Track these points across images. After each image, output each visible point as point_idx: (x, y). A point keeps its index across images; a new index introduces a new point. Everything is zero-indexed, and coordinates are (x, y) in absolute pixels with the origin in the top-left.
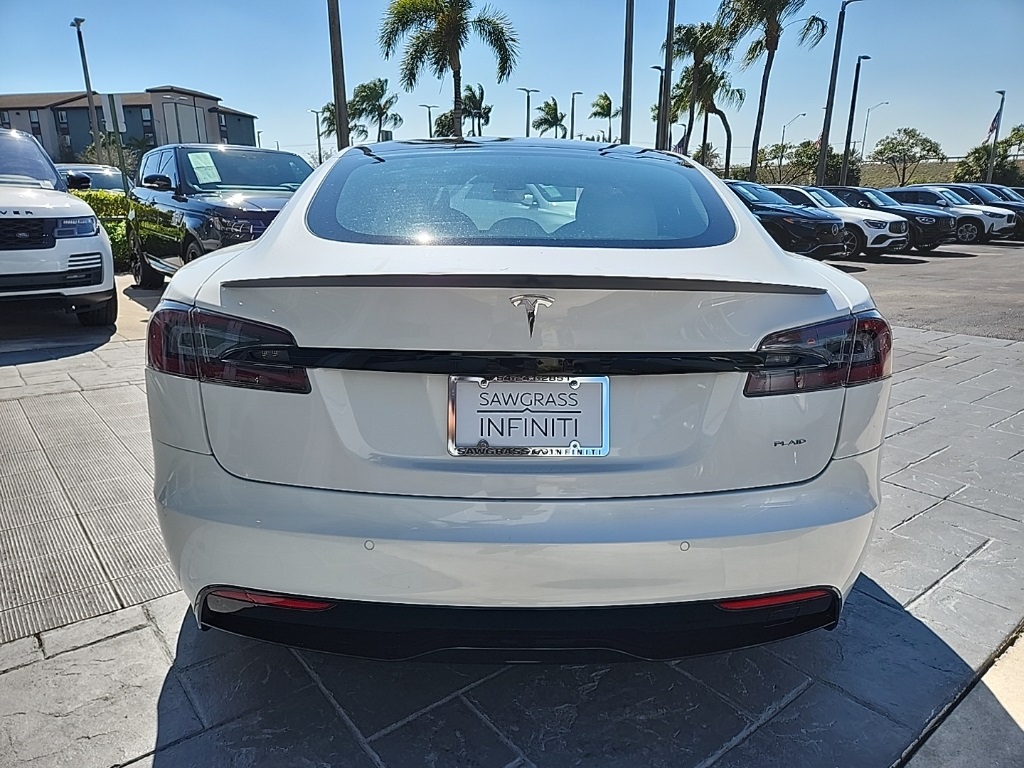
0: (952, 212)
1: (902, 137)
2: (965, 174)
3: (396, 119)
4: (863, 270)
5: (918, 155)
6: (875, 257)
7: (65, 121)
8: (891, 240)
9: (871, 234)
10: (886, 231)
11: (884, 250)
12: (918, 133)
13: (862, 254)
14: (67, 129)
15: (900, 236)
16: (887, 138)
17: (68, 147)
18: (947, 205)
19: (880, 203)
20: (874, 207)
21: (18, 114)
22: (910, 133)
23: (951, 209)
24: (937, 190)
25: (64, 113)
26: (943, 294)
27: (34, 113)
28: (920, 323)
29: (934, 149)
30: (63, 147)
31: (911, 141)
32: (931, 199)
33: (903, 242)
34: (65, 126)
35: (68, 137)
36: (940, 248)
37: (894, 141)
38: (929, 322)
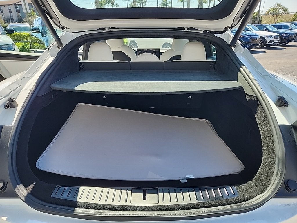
0: (293, 32)
1: (276, 7)
2: (296, 18)
3: (116, 5)
4: (265, 52)
5: (281, 12)
6: (268, 47)
7: (19, 8)
8: (274, 42)
9: (268, 40)
10: (273, 39)
11: (272, 45)
12: (281, 5)
13: (265, 46)
14: (19, 11)
15: (277, 40)
16: (271, 7)
17: (20, 17)
18: (292, 29)
19: (270, 29)
20: (269, 31)
21: (5, 7)
22: (279, 5)
23: (293, 31)
24: (288, 24)
25: (18, 6)
26: (293, 61)
27: (9, 6)
28: (287, 73)
29: (286, 10)
30: (19, 17)
31: (279, 7)
32: (286, 27)
33: (278, 42)
34: (19, 10)
35: (20, 13)
36: (290, 44)
37: (274, 8)
38: (290, 72)
